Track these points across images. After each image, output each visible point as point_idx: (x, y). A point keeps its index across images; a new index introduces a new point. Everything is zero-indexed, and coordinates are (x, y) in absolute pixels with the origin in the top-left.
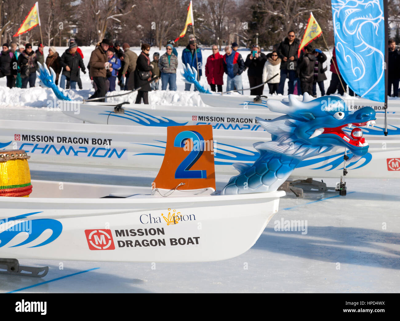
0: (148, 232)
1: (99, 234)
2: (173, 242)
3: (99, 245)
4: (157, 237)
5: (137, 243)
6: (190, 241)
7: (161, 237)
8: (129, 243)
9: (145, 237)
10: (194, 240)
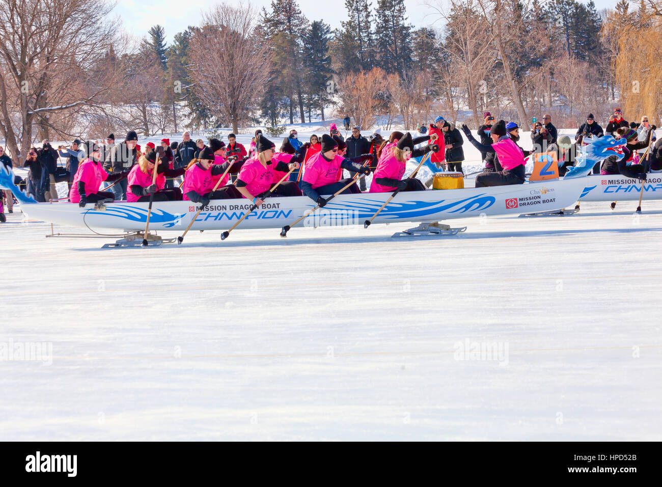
0: (534, 198)
1: (511, 201)
2: (544, 202)
3: (511, 206)
4: (537, 200)
5: (528, 204)
6: (551, 201)
7: (539, 200)
8: (524, 204)
9: (532, 200)
10: (553, 200)
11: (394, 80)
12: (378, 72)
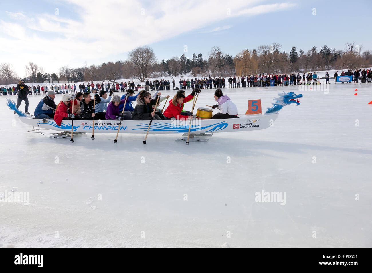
11: (200, 69)
12: (198, 67)
